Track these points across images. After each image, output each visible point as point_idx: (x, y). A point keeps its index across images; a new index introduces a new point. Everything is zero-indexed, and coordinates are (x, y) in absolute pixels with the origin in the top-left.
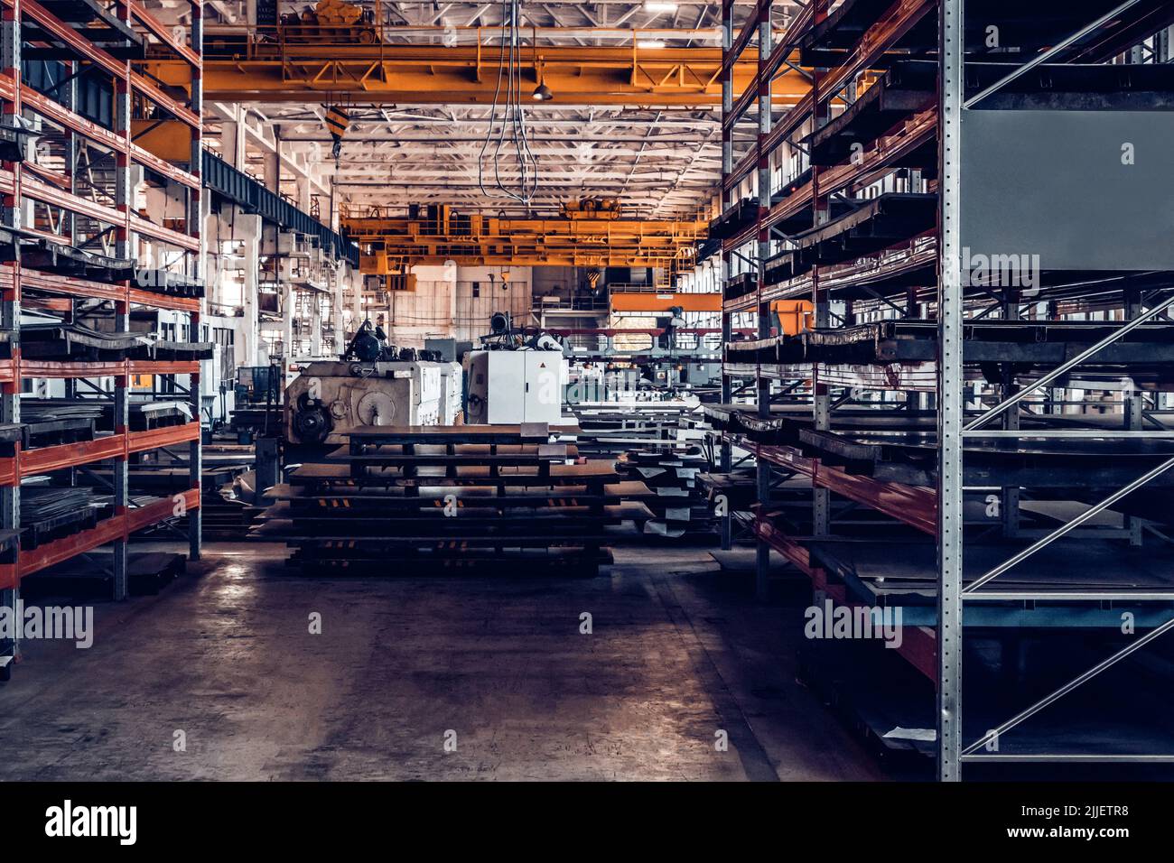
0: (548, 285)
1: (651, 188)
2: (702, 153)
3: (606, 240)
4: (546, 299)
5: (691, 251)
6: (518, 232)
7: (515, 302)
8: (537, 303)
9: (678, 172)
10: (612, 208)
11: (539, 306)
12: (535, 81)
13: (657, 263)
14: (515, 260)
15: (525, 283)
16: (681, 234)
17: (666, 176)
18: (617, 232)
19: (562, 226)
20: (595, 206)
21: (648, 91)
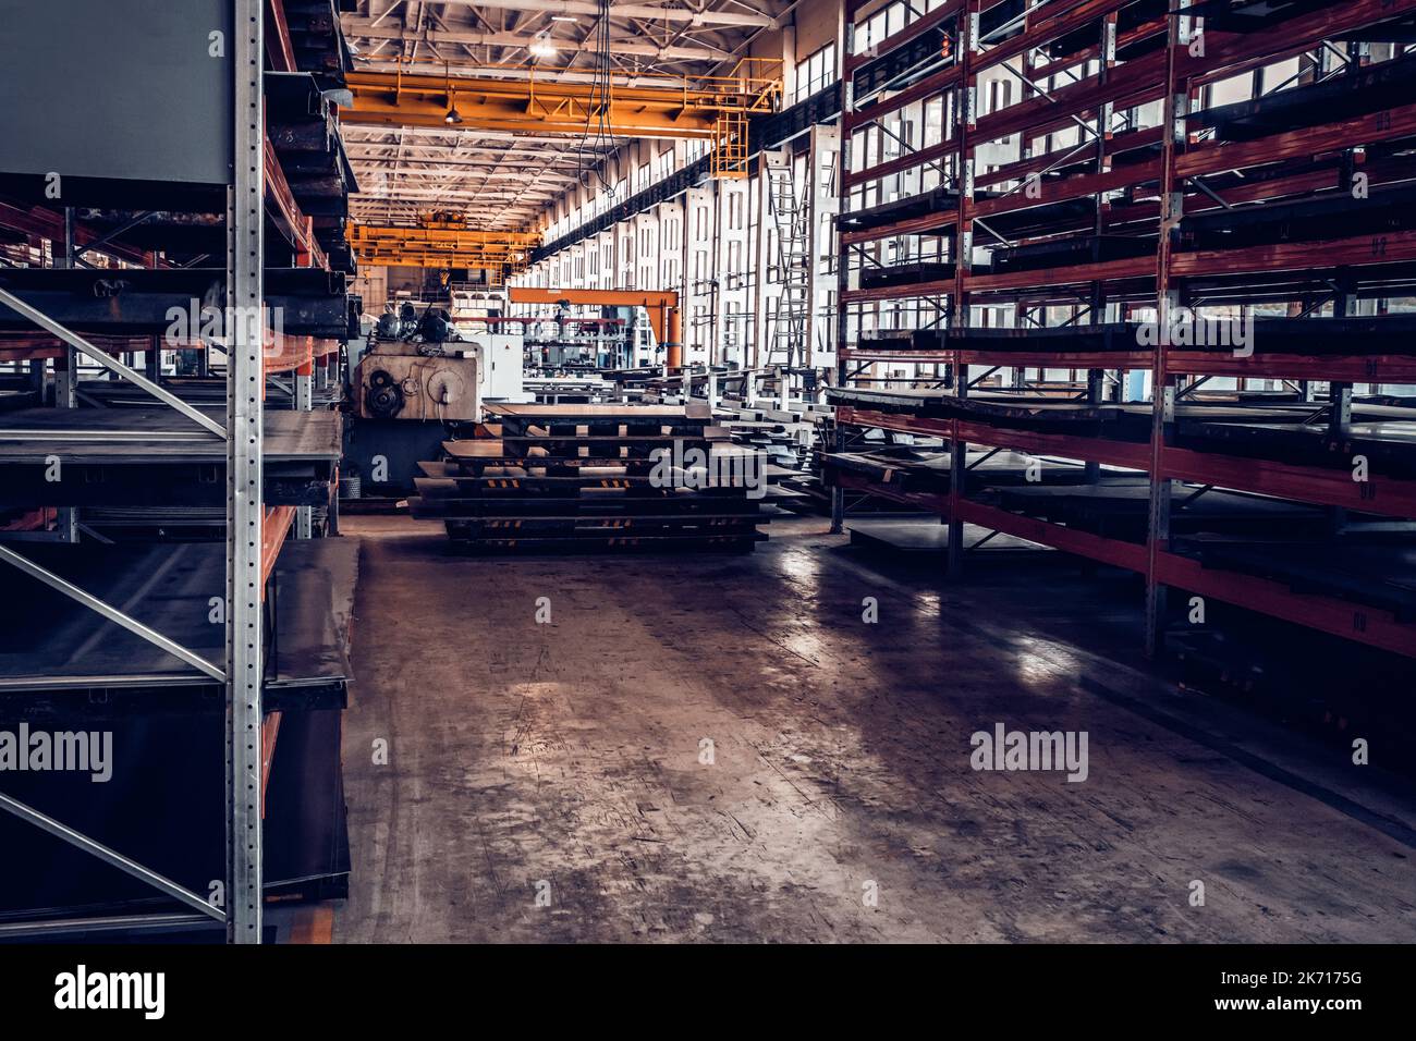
0: (401, 282)
1: (491, 206)
2: (542, 178)
3: (456, 246)
4: (400, 293)
5: (520, 257)
6: (383, 237)
7: (373, 296)
8: (391, 296)
9: (516, 192)
10: (460, 220)
11: (394, 299)
12: (446, 107)
13: (491, 266)
14: (376, 261)
15: (381, 279)
16: (516, 243)
17: (507, 196)
18: (465, 241)
19: (419, 234)
20: (446, 218)
21: (541, 120)
